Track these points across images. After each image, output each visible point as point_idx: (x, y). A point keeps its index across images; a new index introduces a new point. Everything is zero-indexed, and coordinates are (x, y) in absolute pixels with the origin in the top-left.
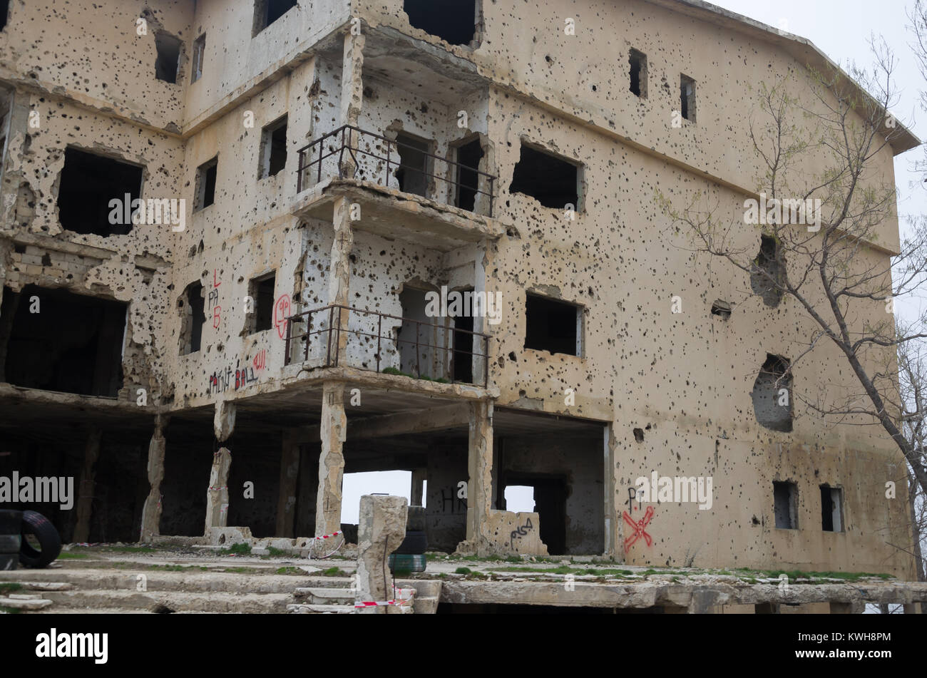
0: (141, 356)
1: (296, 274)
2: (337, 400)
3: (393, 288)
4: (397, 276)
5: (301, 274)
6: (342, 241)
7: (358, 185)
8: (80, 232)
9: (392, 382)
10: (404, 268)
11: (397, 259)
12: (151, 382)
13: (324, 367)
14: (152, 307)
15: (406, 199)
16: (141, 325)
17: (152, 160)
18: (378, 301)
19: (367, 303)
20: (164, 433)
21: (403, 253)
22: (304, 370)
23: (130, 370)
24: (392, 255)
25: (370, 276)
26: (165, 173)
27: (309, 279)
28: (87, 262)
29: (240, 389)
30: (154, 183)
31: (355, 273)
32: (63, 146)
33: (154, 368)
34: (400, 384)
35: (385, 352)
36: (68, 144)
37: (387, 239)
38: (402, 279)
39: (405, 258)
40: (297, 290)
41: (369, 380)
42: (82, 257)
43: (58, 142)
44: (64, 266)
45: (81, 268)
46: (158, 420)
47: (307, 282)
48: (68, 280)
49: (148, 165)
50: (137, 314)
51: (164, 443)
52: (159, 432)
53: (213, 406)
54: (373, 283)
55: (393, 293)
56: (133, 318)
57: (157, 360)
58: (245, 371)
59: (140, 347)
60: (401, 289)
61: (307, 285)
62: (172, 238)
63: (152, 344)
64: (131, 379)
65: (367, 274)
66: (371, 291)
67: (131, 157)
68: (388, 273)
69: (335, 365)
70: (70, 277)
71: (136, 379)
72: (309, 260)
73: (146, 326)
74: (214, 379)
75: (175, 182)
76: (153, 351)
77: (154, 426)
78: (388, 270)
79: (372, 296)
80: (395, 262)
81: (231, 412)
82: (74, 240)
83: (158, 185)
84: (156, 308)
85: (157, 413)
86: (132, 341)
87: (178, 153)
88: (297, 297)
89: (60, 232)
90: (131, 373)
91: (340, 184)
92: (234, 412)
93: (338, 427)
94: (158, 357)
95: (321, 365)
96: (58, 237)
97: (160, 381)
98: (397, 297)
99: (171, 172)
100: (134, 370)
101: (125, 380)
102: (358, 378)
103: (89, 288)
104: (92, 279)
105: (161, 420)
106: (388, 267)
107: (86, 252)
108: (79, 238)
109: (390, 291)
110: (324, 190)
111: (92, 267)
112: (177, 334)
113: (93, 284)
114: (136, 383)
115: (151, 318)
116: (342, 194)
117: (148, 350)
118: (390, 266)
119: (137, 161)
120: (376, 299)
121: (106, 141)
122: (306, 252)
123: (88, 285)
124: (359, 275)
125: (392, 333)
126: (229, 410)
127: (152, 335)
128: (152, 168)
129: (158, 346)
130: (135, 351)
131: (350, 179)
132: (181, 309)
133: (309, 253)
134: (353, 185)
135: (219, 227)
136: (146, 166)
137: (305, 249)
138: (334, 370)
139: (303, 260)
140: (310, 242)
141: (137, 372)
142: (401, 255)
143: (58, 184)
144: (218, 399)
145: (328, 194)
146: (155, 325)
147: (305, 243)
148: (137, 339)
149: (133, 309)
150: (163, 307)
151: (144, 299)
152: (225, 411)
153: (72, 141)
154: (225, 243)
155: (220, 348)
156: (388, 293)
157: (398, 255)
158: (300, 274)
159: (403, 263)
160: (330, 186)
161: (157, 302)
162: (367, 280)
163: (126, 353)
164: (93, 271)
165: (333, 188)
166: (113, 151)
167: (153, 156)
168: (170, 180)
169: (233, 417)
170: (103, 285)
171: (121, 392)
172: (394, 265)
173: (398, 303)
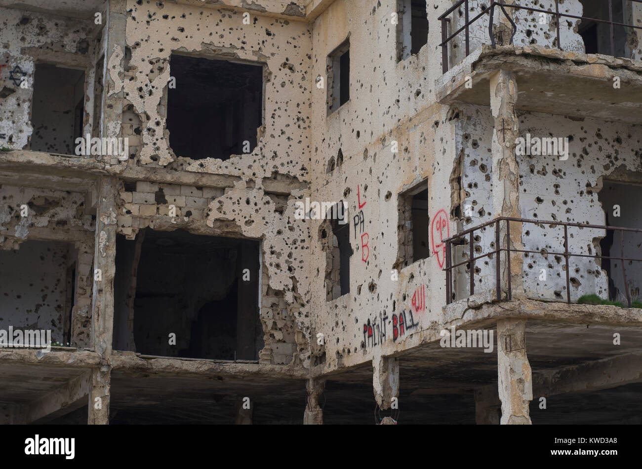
0: (281, 306)
1: (452, 181)
2: (516, 345)
3: (588, 185)
4: (592, 168)
5: (459, 180)
6: (503, 130)
7: (517, 52)
8: (196, 158)
9: (591, 315)
10: (602, 155)
11: (590, 145)
12: (298, 339)
13: (494, 303)
14: (290, 242)
15: (587, 63)
16: (278, 266)
17: (273, 54)
18: (569, 205)
19: (554, 209)
20: (320, 402)
21: (599, 136)
22: (470, 308)
23: (270, 324)
24: (582, 140)
25: (555, 172)
26: (291, 69)
27: (470, 186)
28: (208, 194)
29: (399, 339)
30: (278, 82)
31: (532, 171)
32: (166, 55)
33: (299, 320)
34: (602, 317)
35: (586, 274)
36: (173, 51)
37: (573, 119)
38: (600, 171)
39: (601, 143)
40: (456, 202)
41: (557, 314)
42: (200, 188)
43: (161, 50)
44: (181, 201)
45: (200, 202)
46: (310, 387)
47: (468, 190)
48: (186, 219)
49: (268, 62)
50: (272, 253)
51: (320, 415)
52: (312, 401)
53: (369, 363)
54: (559, 181)
55: (590, 193)
56: (268, 259)
57: (302, 309)
58: (403, 315)
59: (279, 294)
60: (601, 186)
61: (468, 194)
62: (306, 151)
63: (294, 289)
64: (272, 336)
65: (549, 170)
66: (557, 192)
67: (247, 55)
68: (579, 166)
69: (508, 299)
70: (189, 214)
71: (278, 335)
72: (467, 161)
73: (284, 267)
74: (368, 328)
75: (303, 78)
76: (295, 298)
77: (307, 394)
78: (579, 161)
79: (559, 200)
80: (588, 150)
81: (393, 370)
82: (189, 168)
83: (283, 85)
84: (295, 242)
85: (308, 377)
86: (269, 287)
87: (303, 41)
88: (457, 212)
89: (172, 160)
90: (272, 329)
91: (493, 55)
92: (397, 370)
93: (521, 381)
94: (303, 305)
95: (489, 300)
96: (170, 167)
97: (307, 336)
98: (595, 196)
99: (297, 67)
100: (275, 323)
101: (265, 338)
102: (542, 313)
103: (212, 226)
104: (214, 215)
105: (314, 386)
106: (578, 157)
107: (205, 181)
108: (194, 165)
109: (585, 189)
110: (474, 65)
111: (213, 198)
112: (323, 274)
113: (216, 220)
114: (279, 341)
115: (290, 255)
116: (497, 67)
117: (289, 297)
118: (582, 156)
119: (255, 58)
120: (565, 203)
121: (216, 40)
122: (462, 151)
123: (210, 223)
124: (538, 172)
125: (592, 246)
126: (390, 366)
127: (293, 278)
128: (273, 65)
129: (301, 291)
130: (272, 299)
131: (507, 47)
132: (324, 241)
133: (467, 152)
134: (511, 53)
135: (357, 130)
136: (265, 64)
137: (460, 147)
138: (507, 306)
139: (459, 162)
140: (466, 137)
141: (279, 326)
142: (596, 139)
143: (165, 102)
144: (376, 354)
145: (480, 70)
146: (295, 264)
147: (460, 139)
148: (276, 285)
149: (266, 246)
150: (303, 241)
151: (279, 232)
152: (385, 369)
153: (176, 46)
154: (366, 151)
155: (372, 287)
156: (582, 193)
157: (591, 139)
158: (457, 180)
159: (600, 149)
160: (481, 59)
161: (295, 235)
162: (551, 179)
163: (264, 303)
164: (214, 205)
165: (484, 61)
166: (224, 51)
167: (274, 50)
168: (297, 77)
169: (397, 376)
170: (228, 220)
171: (262, 353)
172: (587, 153)
173: (598, 205)
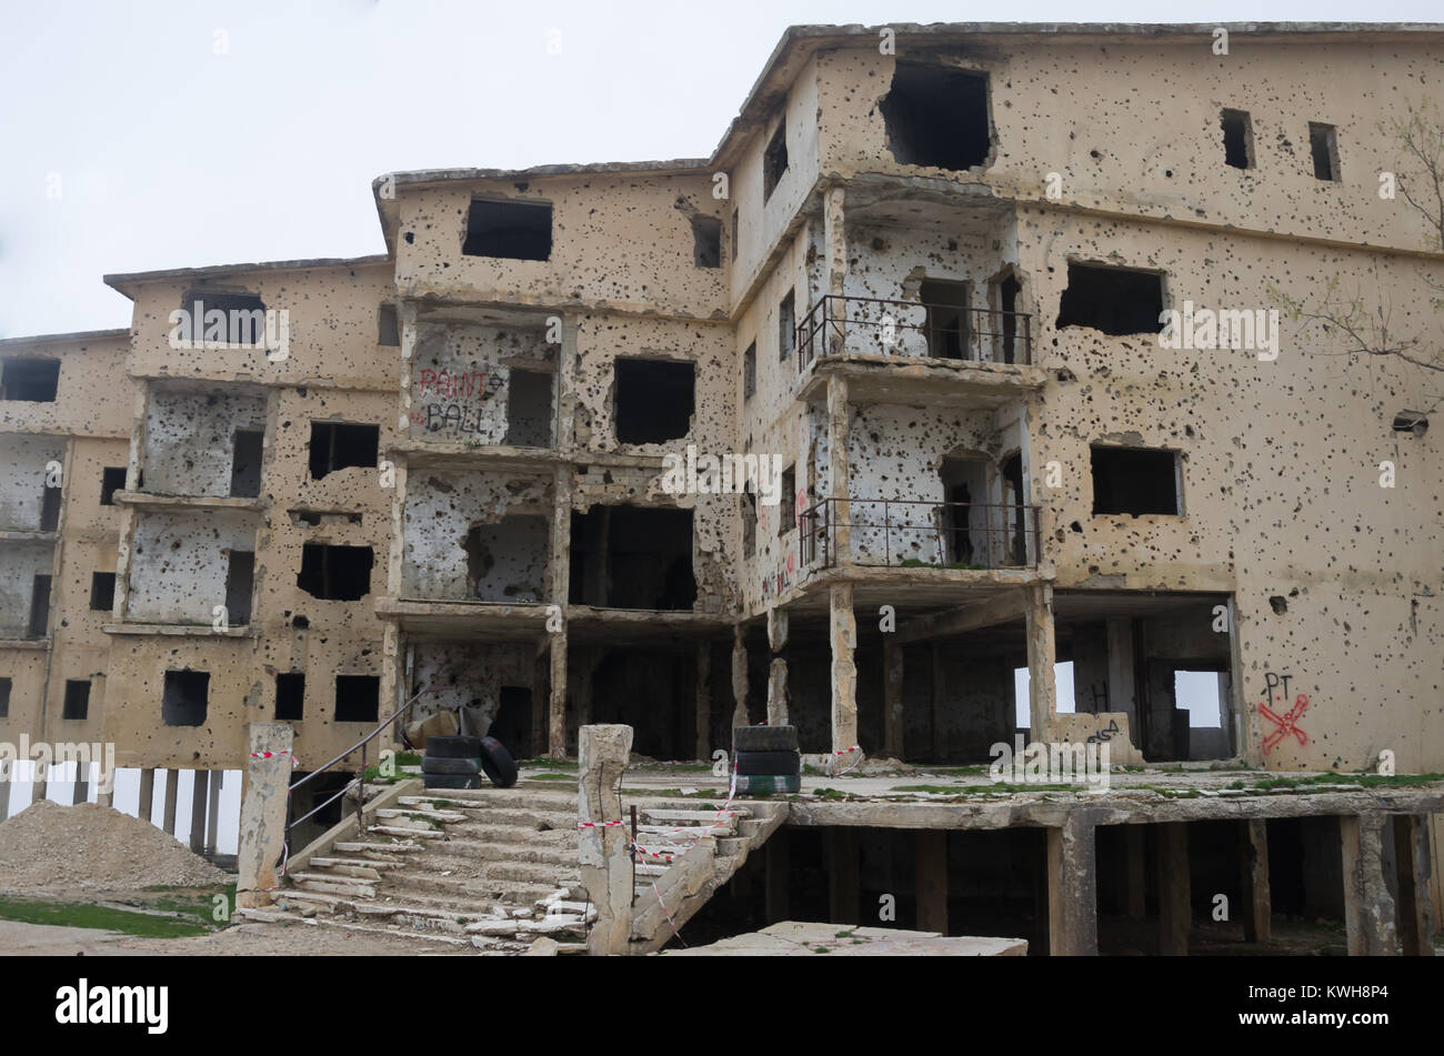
0: (712, 564)
1: (808, 465)
2: (843, 602)
3: (929, 463)
4: (933, 448)
5: (814, 463)
6: (835, 425)
7: (845, 359)
8: (636, 444)
9: (908, 576)
10: (942, 437)
11: (931, 429)
12: (726, 592)
13: (823, 569)
14: (718, 510)
15: (907, 365)
16: (707, 532)
17: (702, 354)
18: (912, 481)
19: (897, 486)
20: (745, 643)
21: (940, 421)
22: (811, 572)
23: (702, 581)
24: (924, 425)
25: (899, 454)
26: (718, 365)
27: (822, 469)
28: (647, 473)
29: (781, 595)
30: (707, 378)
31: (878, 454)
32: (611, 359)
33: (726, 576)
34: (918, 578)
35: (925, 539)
36: (617, 356)
37: (915, 407)
38: (940, 451)
39: (941, 426)
40: (811, 482)
41: (877, 577)
42: (641, 469)
43: (607, 356)
44: (625, 481)
45: (642, 481)
46: (736, 630)
47: (821, 472)
48: (629, 495)
49: (698, 360)
50: (703, 521)
51: (744, 656)
52: (738, 643)
53: (766, 613)
54: (902, 461)
55: (931, 470)
56: (698, 526)
57: (728, 567)
58: (782, 574)
59: (709, 555)
60: (941, 463)
61: (820, 476)
62: (732, 433)
63: (722, 550)
64: (704, 589)
65: (894, 452)
66: (901, 470)
67: (679, 356)
68: (921, 447)
69: (834, 566)
70: (632, 491)
71: (709, 589)
72: (820, 448)
73: (713, 532)
74: (765, 585)
75: (729, 372)
76: (723, 558)
77: (735, 638)
78: (921, 443)
79: (902, 477)
80: (929, 432)
81: (782, 619)
82: (631, 453)
83: (711, 379)
84: (722, 511)
85: (734, 623)
86: (700, 551)
87: (728, 341)
88: (812, 491)
89: (616, 447)
90: (704, 583)
91: (826, 362)
92: (786, 619)
93: (846, 632)
94: (729, 564)
95: (820, 566)
96: (615, 453)
97: (733, 589)
98: (936, 472)
99: (724, 363)
100: (706, 579)
101: (698, 591)
102: (863, 576)
103: (650, 500)
104: (653, 491)
105: (740, 631)
106: (920, 440)
107: (645, 463)
108: (635, 450)
109: (926, 467)
110: (814, 371)
111: (652, 477)
112: (742, 538)
113: (654, 495)
114: (710, 594)
115: (718, 522)
116: (830, 372)
117: (717, 557)
118: (923, 439)
119: (687, 358)
120: (908, 479)
121: (654, 346)
122: (816, 440)
123: (649, 498)
124: (884, 454)
125: (932, 515)
126: (780, 617)
127: (720, 541)
128: (703, 363)
129: (728, 551)
130: (705, 560)
131: (837, 355)
132: (744, 509)
133: (819, 441)
134: (840, 360)
135: (760, 418)
136: (696, 362)
137: (814, 437)
138: (832, 571)
139: (813, 449)
140: (819, 428)
141: (710, 581)
142: (937, 423)
143: (611, 399)
144: (769, 607)
145: (817, 375)
146: (722, 530)
147: (814, 430)
148: (706, 548)
149: (697, 516)
150: (729, 510)
151: (709, 503)
152: (776, 619)
153: (619, 352)
154: (764, 436)
155: (768, 550)
156: (923, 470)
157: (932, 423)
158: (812, 464)
159: (941, 432)
160: (817, 365)
161: (722, 505)
162: (895, 459)
163: (697, 563)
164: (652, 482)
165: (820, 367)
166: (660, 353)
167: (704, 350)
168: (723, 371)
169: (786, 625)
170: (665, 495)
171: (696, 604)
172: (928, 436)
173: (938, 480)
